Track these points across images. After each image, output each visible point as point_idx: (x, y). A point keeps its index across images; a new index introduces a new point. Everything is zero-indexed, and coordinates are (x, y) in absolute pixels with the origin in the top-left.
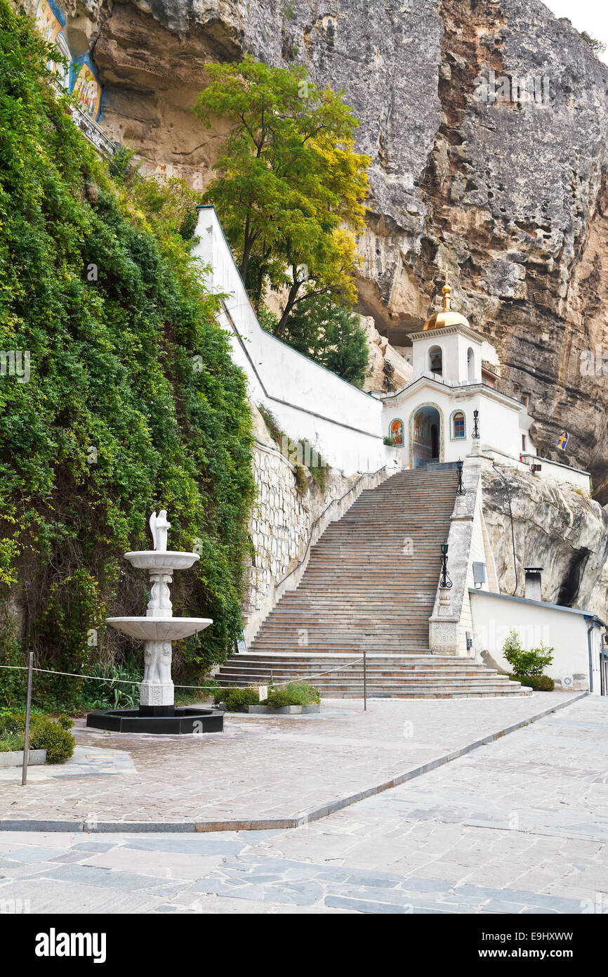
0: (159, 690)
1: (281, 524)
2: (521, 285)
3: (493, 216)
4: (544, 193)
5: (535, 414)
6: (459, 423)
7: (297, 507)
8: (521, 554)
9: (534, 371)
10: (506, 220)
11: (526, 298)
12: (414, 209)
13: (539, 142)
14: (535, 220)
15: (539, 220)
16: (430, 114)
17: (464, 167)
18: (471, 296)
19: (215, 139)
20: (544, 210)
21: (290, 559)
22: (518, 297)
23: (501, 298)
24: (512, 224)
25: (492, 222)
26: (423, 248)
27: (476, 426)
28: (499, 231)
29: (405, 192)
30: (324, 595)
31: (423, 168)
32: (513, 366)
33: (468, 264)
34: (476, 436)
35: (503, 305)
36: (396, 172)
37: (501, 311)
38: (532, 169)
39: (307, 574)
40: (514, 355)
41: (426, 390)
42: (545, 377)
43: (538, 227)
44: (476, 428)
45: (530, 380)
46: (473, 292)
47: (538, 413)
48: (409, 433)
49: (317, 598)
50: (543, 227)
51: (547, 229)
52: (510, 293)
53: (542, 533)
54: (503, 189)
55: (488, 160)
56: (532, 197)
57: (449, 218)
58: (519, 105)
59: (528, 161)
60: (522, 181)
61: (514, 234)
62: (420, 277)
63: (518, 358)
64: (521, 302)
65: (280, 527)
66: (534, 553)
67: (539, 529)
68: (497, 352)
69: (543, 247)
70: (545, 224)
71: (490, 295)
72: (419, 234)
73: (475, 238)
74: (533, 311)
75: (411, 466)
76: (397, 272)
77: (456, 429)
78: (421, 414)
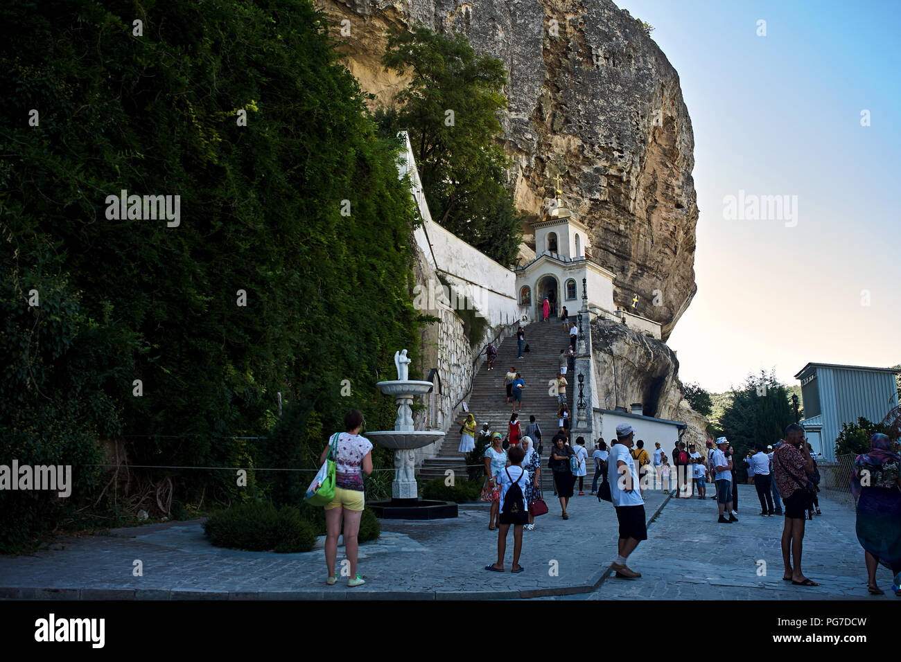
0: (407, 488)
1: (455, 363)
2: (604, 190)
3: (583, 141)
4: (617, 127)
5: (616, 282)
6: (572, 288)
7: (465, 350)
8: (619, 382)
9: (615, 251)
10: (592, 145)
11: (608, 200)
12: (530, 136)
13: (612, 91)
14: (613, 145)
15: (614, 145)
16: (538, 71)
17: (561, 108)
18: (570, 198)
19: (389, 88)
20: (618, 138)
21: (462, 388)
22: (602, 199)
23: (591, 199)
24: (596, 147)
25: (583, 146)
26: (537, 164)
27: (585, 290)
28: (587, 153)
29: (523, 124)
30: (487, 414)
31: (534, 108)
32: (601, 248)
33: (567, 175)
34: (585, 297)
35: (593, 204)
36: (516, 111)
37: (591, 209)
38: (608, 110)
39: (472, 400)
40: (601, 240)
41: (546, 264)
42: (623, 256)
43: (614, 150)
44: (585, 292)
45: (612, 258)
46: (571, 195)
47: (618, 281)
48: (535, 296)
49: (484, 417)
50: (618, 150)
51: (621, 152)
52: (597, 196)
53: (633, 367)
54: (589, 123)
55: (578, 103)
56: (610, 129)
57: (552, 143)
58: (598, 66)
59: (605, 104)
60: (602, 118)
61: (598, 154)
62: (534, 184)
63: (604, 242)
64: (605, 202)
65: (455, 365)
66: (627, 382)
67: (631, 364)
68: (589, 238)
69: (619, 164)
70: (619, 148)
71: (583, 197)
72: (533, 154)
73: (571, 157)
74: (613, 209)
75: (537, 320)
76: (519, 180)
77: (569, 293)
78: (543, 282)
